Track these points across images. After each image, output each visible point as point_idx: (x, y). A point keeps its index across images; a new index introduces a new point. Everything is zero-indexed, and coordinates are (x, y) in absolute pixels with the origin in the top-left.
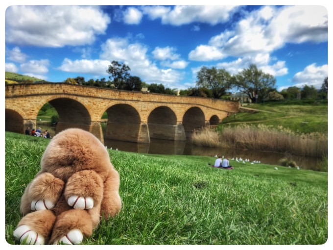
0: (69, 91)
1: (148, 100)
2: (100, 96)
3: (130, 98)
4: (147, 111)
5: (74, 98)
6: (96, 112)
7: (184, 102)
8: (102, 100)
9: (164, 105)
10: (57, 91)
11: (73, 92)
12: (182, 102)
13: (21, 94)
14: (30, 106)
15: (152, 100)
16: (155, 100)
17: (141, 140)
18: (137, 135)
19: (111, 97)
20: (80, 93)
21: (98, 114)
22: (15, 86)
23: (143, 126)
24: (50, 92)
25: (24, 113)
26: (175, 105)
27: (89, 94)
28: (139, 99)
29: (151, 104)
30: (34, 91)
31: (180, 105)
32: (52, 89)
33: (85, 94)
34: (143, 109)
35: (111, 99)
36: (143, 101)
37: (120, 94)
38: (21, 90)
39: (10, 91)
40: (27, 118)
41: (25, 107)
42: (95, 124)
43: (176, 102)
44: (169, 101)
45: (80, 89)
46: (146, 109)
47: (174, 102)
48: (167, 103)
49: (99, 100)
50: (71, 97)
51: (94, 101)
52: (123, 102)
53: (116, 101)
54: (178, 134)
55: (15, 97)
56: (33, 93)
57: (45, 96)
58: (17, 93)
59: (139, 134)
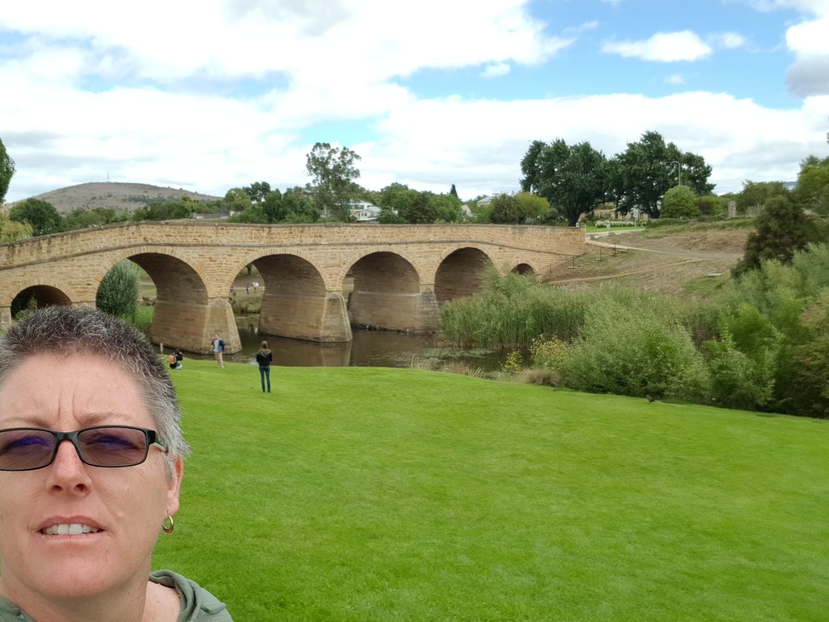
0: (157, 239)
1: (341, 241)
2: (224, 241)
3: (297, 241)
4: (339, 266)
5: (167, 251)
6: (218, 278)
7: (437, 239)
8: (230, 248)
9: (382, 249)
10: (133, 242)
11: (165, 240)
12: (432, 239)
13: (64, 254)
14: (81, 276)
15: (352, 240)
16: (358, 240)
17: (327, 333)
18: (318, 321)
19: (249, 242)
20: (179, 240)
21: (223, 281)
22: (53, 240)
23: (330, 300)
24: (117, 244)
25: (73, 291)
26: (411, 248)
27: (200, 239)
28: (317, 240)
29: (347, 249)
30: (87, 244)
31: (425, 247)
32: (121, 238)
33: (190, 240)
34: (331, 262)
35: (250, 247)
36: (330, 245)
37: (269, 233)
38: (64, 247)
39: (44, 251)
40: (79, 300)
41: (72, 278)
42: (217, 302)
43: (415, 239)
44: (396, 239)
45: (179, 232)
46: (336, 262)
47: (410, 239)
48: (390, 244)
49: (223, 250)
50: (160, 250)
51: (212, 254)
52: (279, 251)
53: (262, 250)
54: (424, 313)
55: (54, 260)
56: (86, 249)
57: (108, 253)
58: (56, 252)
59: (323, 320)
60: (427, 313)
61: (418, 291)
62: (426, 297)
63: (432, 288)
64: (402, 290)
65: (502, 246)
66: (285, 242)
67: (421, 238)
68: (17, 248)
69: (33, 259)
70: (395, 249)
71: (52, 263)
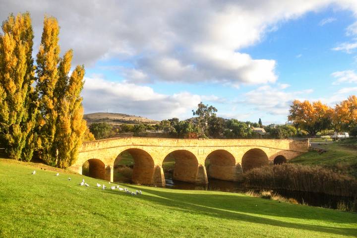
0: (137, 143)
1: (204, 145)
2: (161, 145)
3: (188, 145)
4: (203, 155)
5: (140, 148)
8: (163, 147)
9: (220, 148)
10: (128, 144)
11: (140, 144)
12: (240, 145)
13: (104, 148)
14: (109, 156)
15: (208, 145)
16: (211, 145)
17: (199, 180)
18: (195, 175)
20: (145, 144)
21: (160, 159)
22: (100, 142)
24: (123, 145)
25: (106, 161)
26: (232, 148)
27: (152, 144)
28: (195, 145)
29: (207, 149)
31: (238, 148)
32: (124, 142)
33: (149, 144)
34: (200, 153)
35: (171, 147)
36: (200, 147)
37: (178, 142)
38: (104, 145)
39: (96, 146)
40: (108, 164)
41: (106, 156)
42: (158, 167)
44: (225, 145)
45: (145, 141)
47: (232, 145)
48: (223, 147)
49: (160, 148)
51: (156, 149)
52: (181, 149)
53: (175, 148)
56: (111, 146)
57: (119, 148)
58: (101, 147)
60: (238, 174)
61: (235, 165)
62: (238, 167)
65: (270, 148)
66: (183, 145)
67: (236, 145)
68: (87, 144)
69: (92, 149)
70: (225, 149)
71: (99, 151)
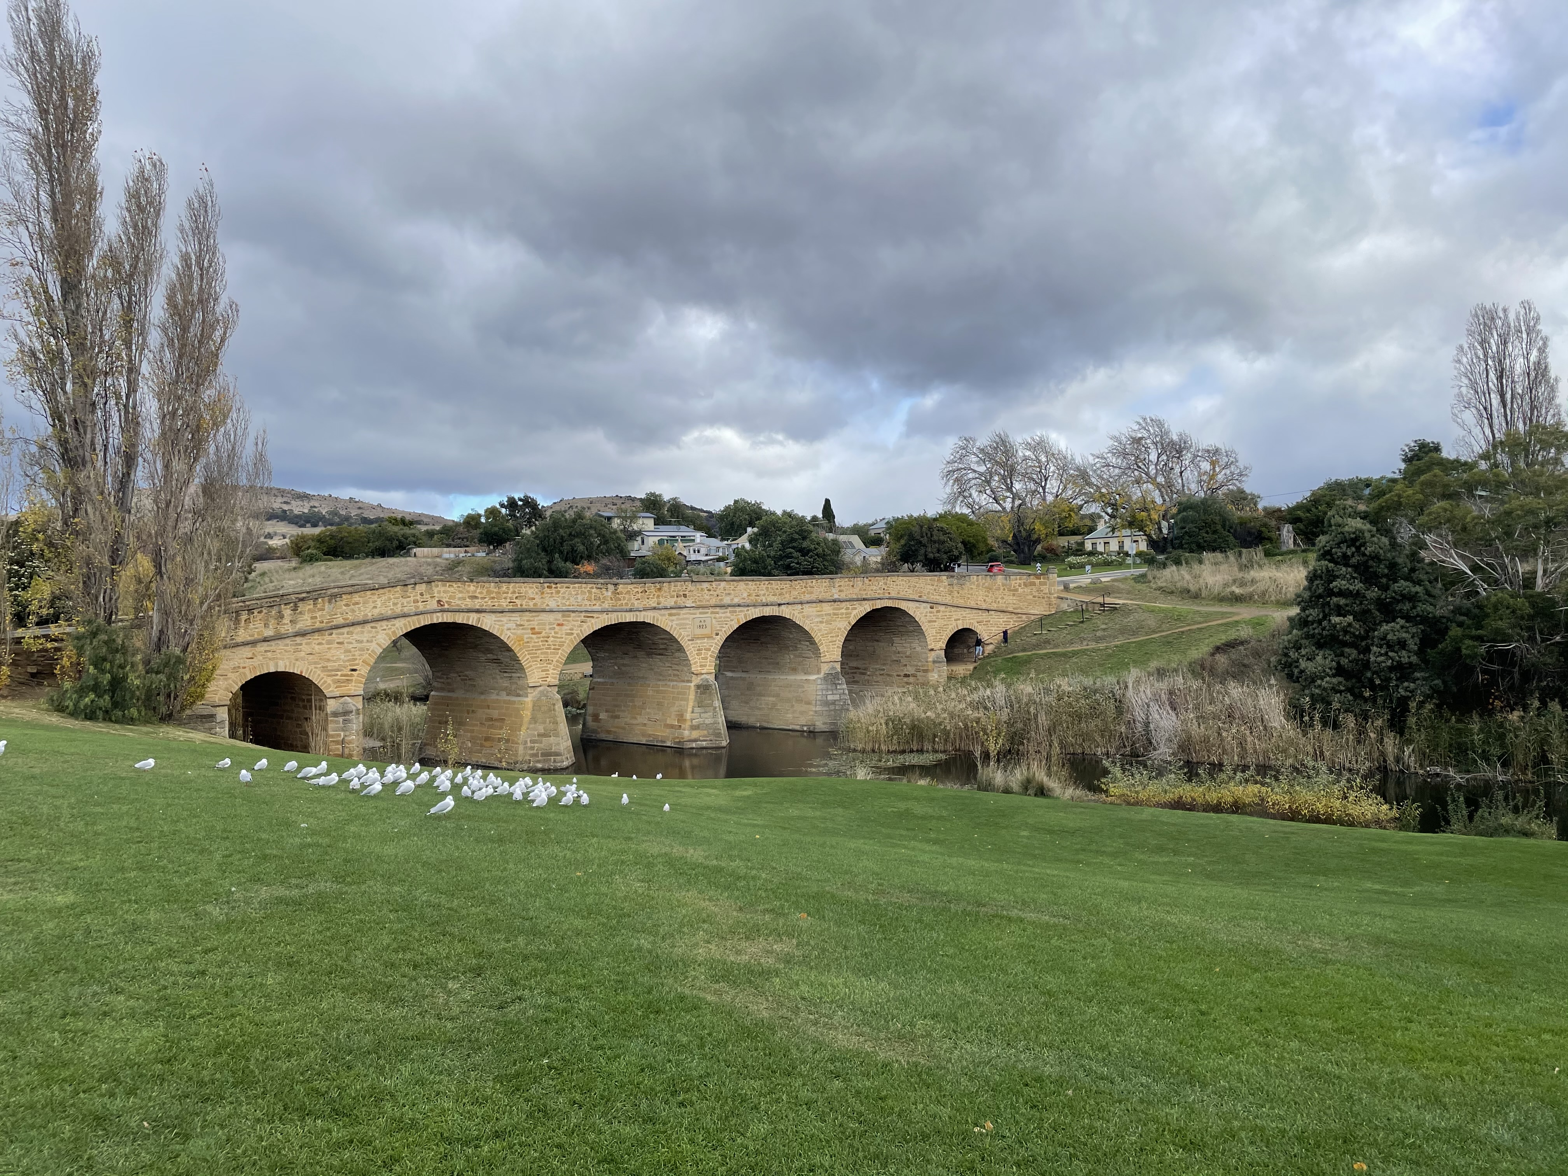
0: (457, 603)
1: (713, 602)
2: (552, 605)
3: (653, 603)
4: (710, 637)
5: (472, 619)
6: (542, 657)
7: (843, 596)
8: (560, 615)
9: (768, 612)
10: (421, 607)
11: (469, 604)
12: (836, 596)
13: (318, 625)
14: (342, 657)
15: (727, 600)
16: (736, 601)
17: (695, 734)
18: (681, 717)
19: (587, 605)
20: (488, 604)
21: (549, 662)
22: (300, 604)
23: (698, 687)
24: (398, 610)
25: (329, 680)
26: (809, 610)
27: (518, 602)
28: (681, 601)
29: (722, 614)
30: (353, 611)
31: (827, 608)
32: (405, 601)
33: (504, 604)
34: (699, 632)
35: (589, 613)
36: (698, 607)
37: (615, 592)
38: (318, 614)
39: (286, 620)
40: (337, 694)
41: (328, 660)
42: (541, 692)
43: (813, 597)
44: (787, 598)
45: (489, 592)
46: (706, 631)
47: (807, 597)
48: (779, 605)
49: (551, 617)
50: (460, 619)
51: (534, 624)
52: (629, 618)
53: (605, 616)
54: (827, 703)
55: (303, 634)
56: (351, 618)
57: (384, 623)
58: (305, 622)
59: (688, 716)
60: (834, 703)
61: (819, 672)
62: (831, 679)
63: (838, 666)
64: (794, 670)
65: (933, 604)
66: (637, 604)
67: (822, 596)
68: (244, 616)
69: (269, 632)
70: (785, 612)
71: (298, 639)
